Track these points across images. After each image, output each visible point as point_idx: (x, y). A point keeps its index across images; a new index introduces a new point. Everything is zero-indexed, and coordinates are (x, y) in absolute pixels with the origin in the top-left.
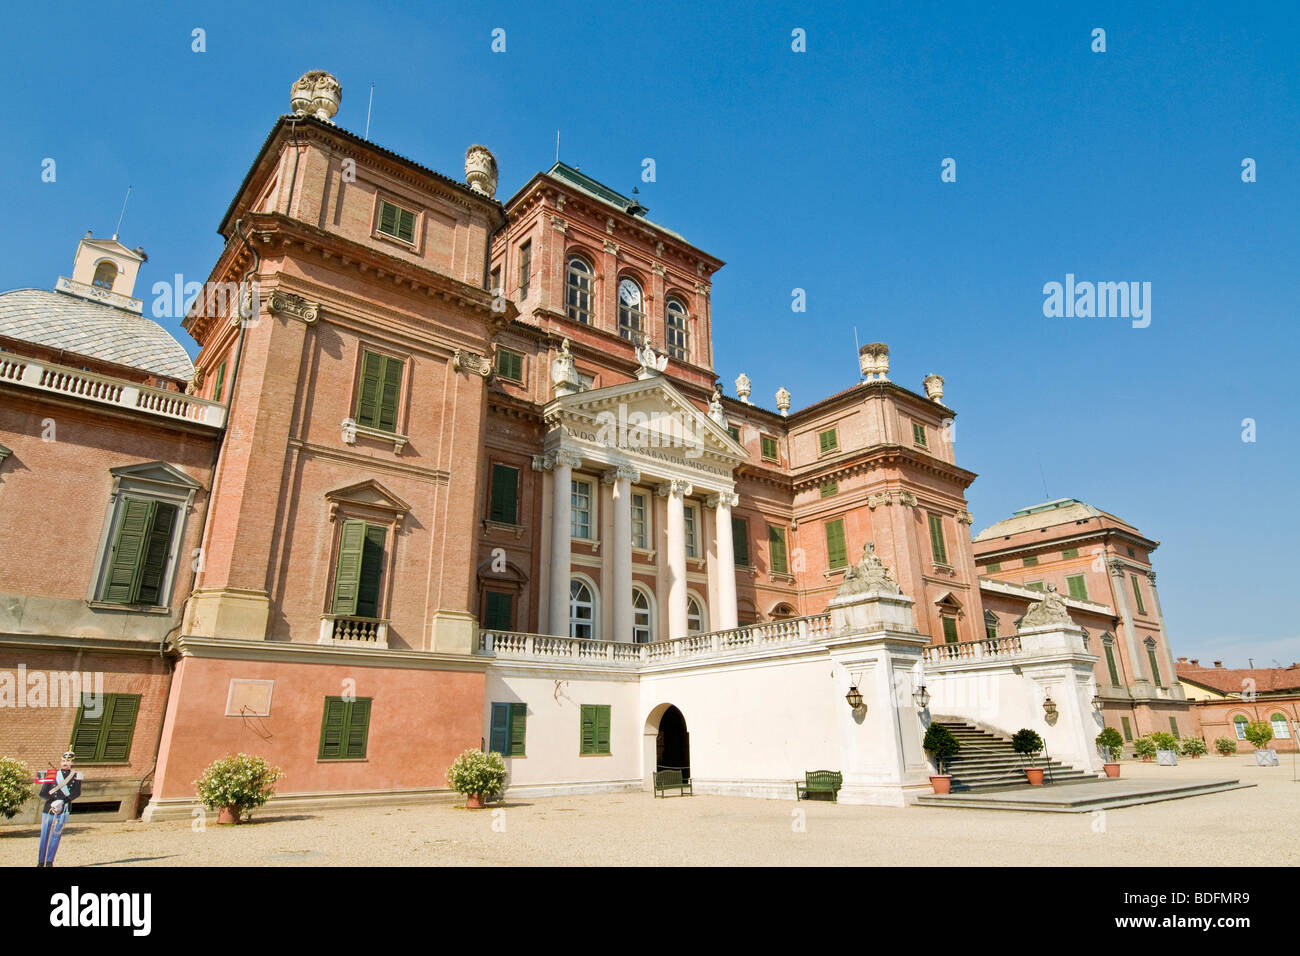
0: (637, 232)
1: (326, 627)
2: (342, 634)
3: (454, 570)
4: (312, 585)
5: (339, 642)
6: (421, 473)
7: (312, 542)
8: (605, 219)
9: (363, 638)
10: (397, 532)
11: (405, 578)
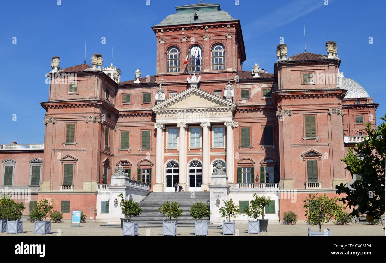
0: (195, 28)
1: (61, 187)
2: (64, 188)
3: (88, 172)
4: (59, 179)
5: (63, 190)
6: (80, 150)
7: (59, 170)
8: (181, 29)
9: (68, 189)
10: (75, 165)
11: (78, 175)
